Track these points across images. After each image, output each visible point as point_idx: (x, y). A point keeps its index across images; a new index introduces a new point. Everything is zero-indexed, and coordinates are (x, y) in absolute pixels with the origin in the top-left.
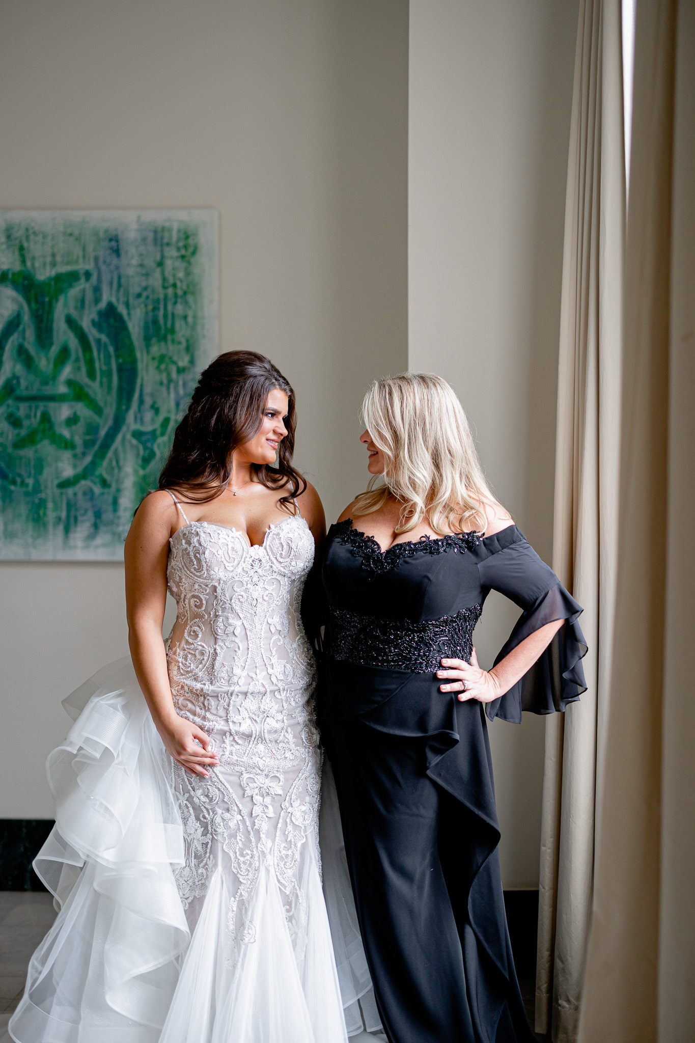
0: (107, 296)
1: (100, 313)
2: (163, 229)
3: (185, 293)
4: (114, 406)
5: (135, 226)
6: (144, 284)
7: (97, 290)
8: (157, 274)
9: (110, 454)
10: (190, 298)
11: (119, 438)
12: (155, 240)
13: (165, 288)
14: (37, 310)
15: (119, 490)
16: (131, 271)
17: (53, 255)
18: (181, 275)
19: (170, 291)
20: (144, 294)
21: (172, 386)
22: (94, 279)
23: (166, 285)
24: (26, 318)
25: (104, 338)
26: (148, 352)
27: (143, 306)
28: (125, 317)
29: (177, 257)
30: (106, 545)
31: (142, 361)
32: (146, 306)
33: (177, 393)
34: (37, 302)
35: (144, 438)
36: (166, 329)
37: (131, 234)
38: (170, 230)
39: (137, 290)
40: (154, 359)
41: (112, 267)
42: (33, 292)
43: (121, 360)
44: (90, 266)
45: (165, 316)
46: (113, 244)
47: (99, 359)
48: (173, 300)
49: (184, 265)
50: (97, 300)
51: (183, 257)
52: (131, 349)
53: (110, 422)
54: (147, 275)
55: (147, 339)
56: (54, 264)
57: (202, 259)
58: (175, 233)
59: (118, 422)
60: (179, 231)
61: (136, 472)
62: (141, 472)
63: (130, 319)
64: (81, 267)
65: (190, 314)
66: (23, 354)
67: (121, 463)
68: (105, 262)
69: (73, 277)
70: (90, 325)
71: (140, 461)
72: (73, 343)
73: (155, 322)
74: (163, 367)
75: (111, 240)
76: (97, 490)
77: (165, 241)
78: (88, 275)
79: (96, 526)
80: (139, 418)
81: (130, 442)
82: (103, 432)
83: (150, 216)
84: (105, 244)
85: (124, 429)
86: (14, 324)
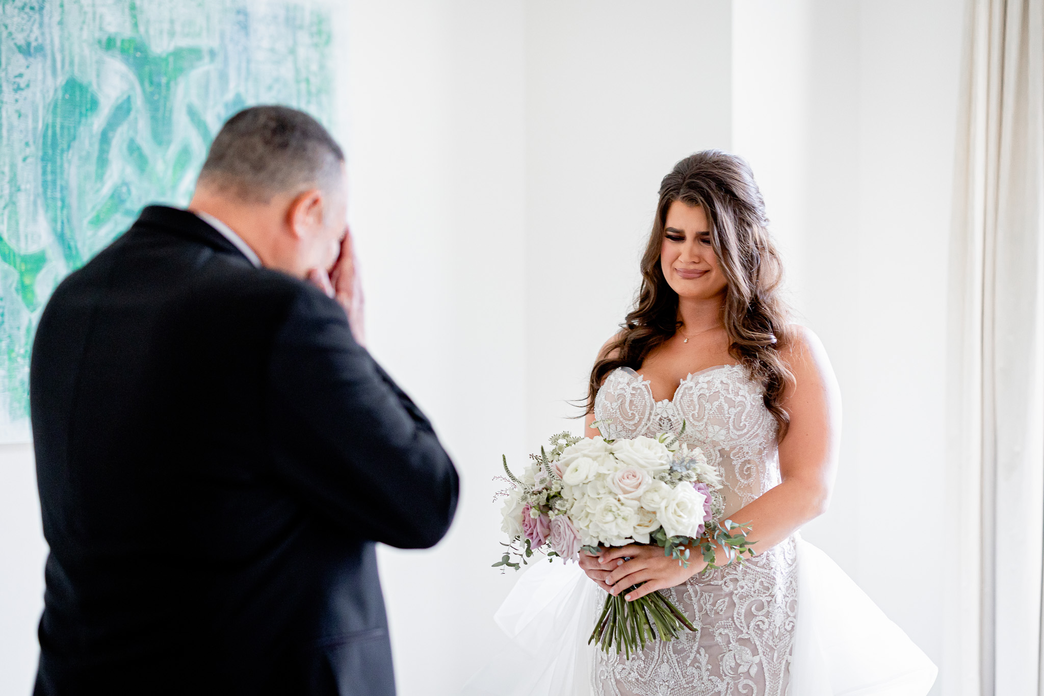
0: (234, 85)
2: (295, 8)
3: (319, 91)
6: (275, 74)
7: (223, 77)
8: (290, 63)
12: (287, 19)
13: (298, 82)
14: (152, 94)
16: (261, 56)
17: (172, 22)
18: (314, 67)
19: (303, 86)
20: (276, 88)
22: (220, 60)
23: (299, 78)
24: (139, 102)
29: (310, 45)
34: (151, 83)
37: (261, 9)
38: (303, 10)
39: (269, 81)
41: (240, 48)
42: (147, 69)
44: (215, 44)
46: (241, 18)
48: (307, 100)
49: (318, 55)
50: (224, 89)
51: (316, 45)
54: (278, 63)
56: (172, 34)
57: (336, 51)
58: (307, 13)
60: (312, 12)
64: (204, 43)
66: (134, 150)
68: (232, 40)
69: (196, 54)
72: (197, 143)
75: (238, 12)
77: (298, 22)
78: (212, 54)
84: (232, 16)
86: (123, 110)
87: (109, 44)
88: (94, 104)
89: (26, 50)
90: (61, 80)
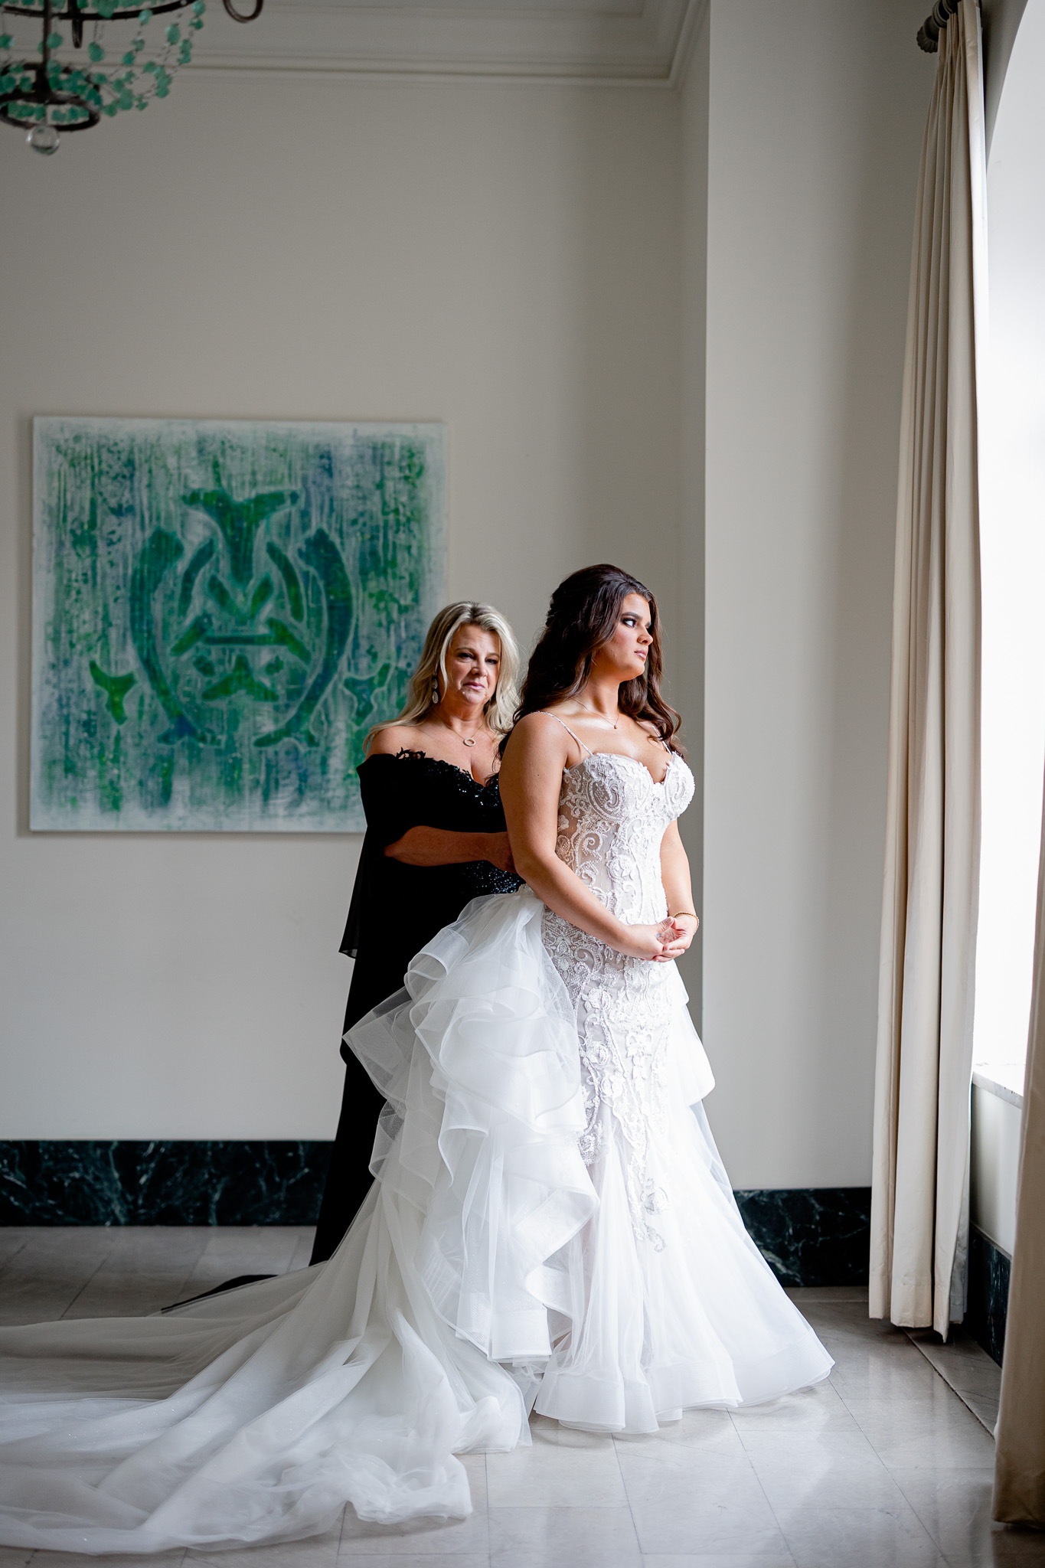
0: (316, 523)
1: (308, 542)
2: (383, 445)
3: (409, 520)
4: (324, 649)
5: (350, 441)
6: (360, 508)
7: (305, 514)
8: (376, 497)
9: (319, 706)
10: (414, 526)
11: (329, 688)
12: (374, 457)
13: (385, 513)
14: (234, 537)
15: (328, 749)
16: (345, 494)
17: (254, 473)
18: (404, 499)
19: (391, 517)
20: (361, 521)
21: (392, 627)
22: (302, 502)
23: (387, 510)
24: (220, 545)
25: (312, 571)
26: (364, 589)
27: (358, 534)
28: (338, 547)
29: (400, 478)
30: (311, 814)
31: (358, 598)
32: (362, 534)
33: (398, 636)
34: (233, 528)
35: (359, 688)
36: (386, 561)
37: (346, 451)
38: (392, 447)
39: (353, 515)
40: (371, 595)
41: (323, 489)
42: (229, 516)
43: (332, 597)
44: (297, 487)
45: (385, 546)
46: (325, 461)
47: (307, 595)
48: (395, 528)
49: (408, 487)
50: (305, 527)
51: (406, 478)
52: (345, 584)
53: (319, 670)
54: (364, 498)
55: (364, 573)
56: (254, 484)
57: (429, 480)
58: (397, 450)
59: (329, 668)
60: (402, 448)
61: (348, 727)
62: (355, 728)
63: (344, 549)
64: (286, 487)
65: (415, 544)
66: (215, 588)
67: (332, 717)
68: (314, 482)
69: (277, 499)
70: (296, 555)
71: (354, 715)
72: (276, 576)
73: (373, 553)
74: (382, 605)
75: (322, 457)
76: (303, 749)
77: (386, 459)
78: (294, 497)
79: (300, 791)
80: (353, 665)
81: (343, 692)
82: (310, 681)
83: (367, 430)
84: (316, 461)
85: (336, 677)
86: (205, 553)
87: (192, 499)
88: (179, 550)
89: (118, 511)
90: (148, 533)
